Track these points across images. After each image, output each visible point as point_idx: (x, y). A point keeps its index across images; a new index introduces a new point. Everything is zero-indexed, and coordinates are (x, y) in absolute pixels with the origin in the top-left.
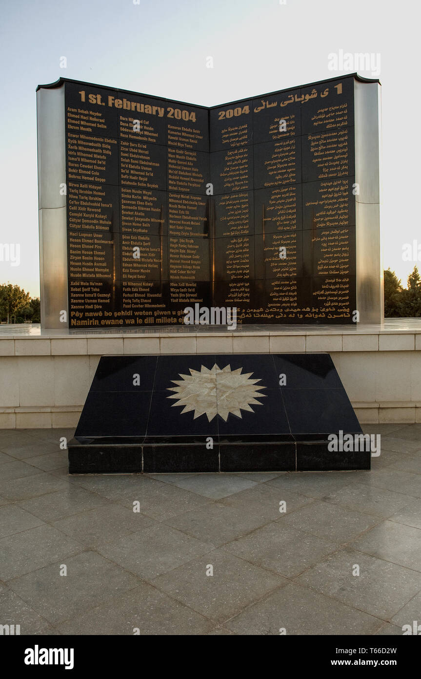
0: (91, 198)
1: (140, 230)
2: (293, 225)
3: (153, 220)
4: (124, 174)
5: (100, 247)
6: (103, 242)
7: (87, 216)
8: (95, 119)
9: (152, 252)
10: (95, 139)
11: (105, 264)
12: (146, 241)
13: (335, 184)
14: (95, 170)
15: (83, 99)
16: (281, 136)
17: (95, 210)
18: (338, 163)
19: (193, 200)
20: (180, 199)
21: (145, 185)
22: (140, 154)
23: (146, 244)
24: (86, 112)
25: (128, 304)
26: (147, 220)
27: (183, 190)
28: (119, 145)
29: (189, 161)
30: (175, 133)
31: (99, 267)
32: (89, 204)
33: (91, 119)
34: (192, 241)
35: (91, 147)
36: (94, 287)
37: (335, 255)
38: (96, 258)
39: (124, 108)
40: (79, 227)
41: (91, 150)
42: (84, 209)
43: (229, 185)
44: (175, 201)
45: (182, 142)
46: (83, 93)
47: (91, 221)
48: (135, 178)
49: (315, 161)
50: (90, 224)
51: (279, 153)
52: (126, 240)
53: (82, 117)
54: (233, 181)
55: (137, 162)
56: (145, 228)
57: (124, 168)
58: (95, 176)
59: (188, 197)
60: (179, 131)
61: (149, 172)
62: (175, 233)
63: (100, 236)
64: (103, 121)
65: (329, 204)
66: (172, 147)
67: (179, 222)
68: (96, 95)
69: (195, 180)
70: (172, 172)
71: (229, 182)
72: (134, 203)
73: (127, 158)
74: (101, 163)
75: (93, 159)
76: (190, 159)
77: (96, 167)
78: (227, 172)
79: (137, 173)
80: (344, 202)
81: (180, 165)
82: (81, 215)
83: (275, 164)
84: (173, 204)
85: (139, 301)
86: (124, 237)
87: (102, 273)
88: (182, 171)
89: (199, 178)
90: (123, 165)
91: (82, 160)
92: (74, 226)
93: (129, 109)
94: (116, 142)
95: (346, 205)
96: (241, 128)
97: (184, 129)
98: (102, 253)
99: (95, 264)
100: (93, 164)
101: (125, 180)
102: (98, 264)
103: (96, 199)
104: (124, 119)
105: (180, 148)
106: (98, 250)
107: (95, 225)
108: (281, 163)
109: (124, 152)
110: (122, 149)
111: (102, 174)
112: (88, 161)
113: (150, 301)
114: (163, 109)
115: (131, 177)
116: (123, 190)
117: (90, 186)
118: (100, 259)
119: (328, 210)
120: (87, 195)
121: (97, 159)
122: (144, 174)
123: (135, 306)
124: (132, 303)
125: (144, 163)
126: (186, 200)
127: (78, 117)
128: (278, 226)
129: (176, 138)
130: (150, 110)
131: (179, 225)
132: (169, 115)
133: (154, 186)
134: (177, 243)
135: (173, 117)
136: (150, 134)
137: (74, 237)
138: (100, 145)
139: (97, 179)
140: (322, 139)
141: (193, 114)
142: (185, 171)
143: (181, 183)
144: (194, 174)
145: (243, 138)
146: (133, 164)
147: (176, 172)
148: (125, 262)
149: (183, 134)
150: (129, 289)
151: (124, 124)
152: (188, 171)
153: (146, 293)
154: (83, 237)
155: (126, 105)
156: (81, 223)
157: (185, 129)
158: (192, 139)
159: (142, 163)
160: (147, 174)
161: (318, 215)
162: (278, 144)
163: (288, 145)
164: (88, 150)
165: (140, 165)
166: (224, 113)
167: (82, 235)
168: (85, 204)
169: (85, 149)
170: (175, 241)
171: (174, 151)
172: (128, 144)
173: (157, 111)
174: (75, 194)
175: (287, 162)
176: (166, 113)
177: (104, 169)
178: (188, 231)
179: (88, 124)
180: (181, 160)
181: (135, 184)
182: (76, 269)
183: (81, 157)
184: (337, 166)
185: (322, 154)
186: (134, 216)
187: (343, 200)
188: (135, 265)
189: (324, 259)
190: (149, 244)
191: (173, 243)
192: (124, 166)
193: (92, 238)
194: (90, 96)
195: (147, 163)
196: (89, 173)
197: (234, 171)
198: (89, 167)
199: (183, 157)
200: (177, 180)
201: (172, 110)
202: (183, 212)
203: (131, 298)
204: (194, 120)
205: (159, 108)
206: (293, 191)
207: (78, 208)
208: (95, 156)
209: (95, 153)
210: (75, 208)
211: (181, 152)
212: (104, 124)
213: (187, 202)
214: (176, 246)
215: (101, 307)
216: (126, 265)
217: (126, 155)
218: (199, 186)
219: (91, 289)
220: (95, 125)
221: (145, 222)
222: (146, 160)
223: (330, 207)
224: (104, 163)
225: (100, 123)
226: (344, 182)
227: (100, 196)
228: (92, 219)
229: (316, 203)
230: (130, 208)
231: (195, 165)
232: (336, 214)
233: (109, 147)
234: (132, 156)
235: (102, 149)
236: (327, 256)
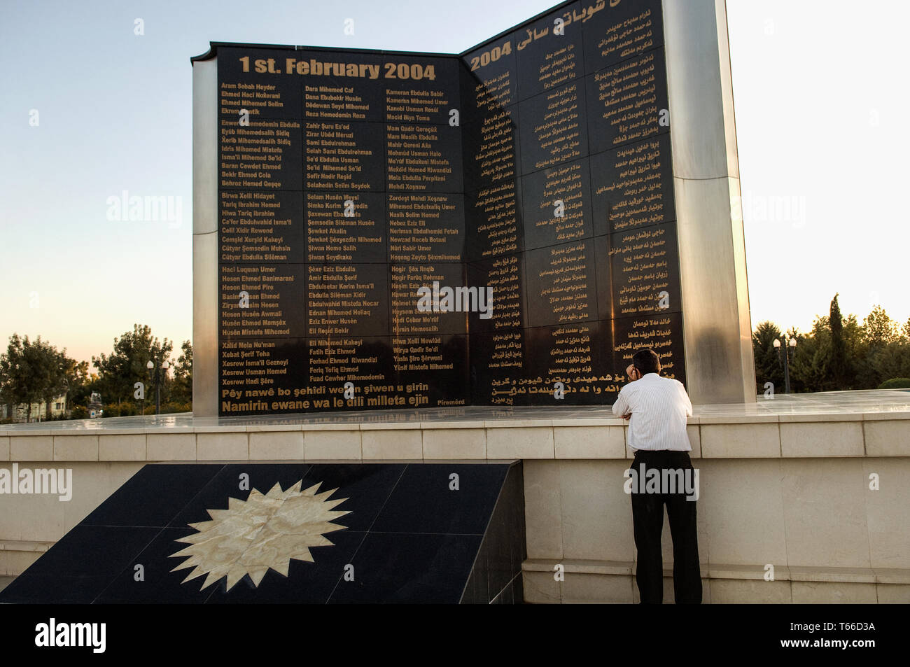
0: (257, 214)
1: (338, 257)
2: (579, 229)
3: (360, 239)
4: (312, 172)
5: (272, 287)
6: (277, 279)
7: (251, 240)
8: (265, 96)
9: (360, 291)
10: (264, 124)
11: (279, 314)
12: (350, 274)
13: (639, 150)
14: (264, 171)
15: (246, 68)
16: (555, 82)
17: (264, 231)
18: (641, 113)
19: (432, 203)
20: (409, 202)
21: (348, 186)
22: (339, 139)
23: (349, 278)
24: (251, 87)
25: (319, 375)
26: (351, 239)
27: (414, 187)
28: (303, 130)
29: (425, 141)
30: (399, 101)
31: (269, 319)
32: (255, 222)
33: (258, 95)
34: (432, 269)
35: (259, 137)
36: (261, 350)
37: (646, 277)
38: (263, 305)
39: (312, 73)
40: (238, 258)
41: (257, 142)
42: (246, 231)
43: (488, 173)
44: (400, 207)
45: (410, 114)
46: (245, 61)
47: (256, 249)
48: (331, 177)
49: (606, 116)
50: (255, 253)
51: (554, 110)
52: (314, 274)
53: (244, 94)
54: (493, 166)
55: (334, 152)
56: (348, 253)
57: (311, 164)
58: (263, 180)
59: (423, 199)
60: (406, 97)
61: (353, 165)
62: (399, 258)
63: (272, 270)
64: (278, 96)
65: (630, 188)
66: (394, 123)
67: (408, 240)
68: (266, 60)
69: (434, 171)
70: (394, 162)
71: (488, 168)
72: (327, 215)
73: (316, 147)
74: (273, 159)
75: (262, 154)
76: (427, 138)
77: (265, 166)
78: (485, 152)
79: (333, 169)
80: (656, 181)
81: (407, 149)
82: (241, 240)
83: (550, 130)
84: (396, 211)
85: (337, 370)
86: (311, 269)
87: (274, 327)
88: (412, 158)
89: (442, 167)
90: (309, 159)
91: (244, 157)
92: (229, 257)
93: (320, 73)
94: (298, 126)
95: (658, 186)
96: (501, 78)
97: (413, 93)
98: (275, 297)
99: (263, 314)
100: (261, 162)
101: (312, 181)
102: (268, 314)
103: (265, 214)
104: (311, 89)
105: (406, 123)
106: (268, 292)
107: (262, 253)
108: (557, 127)
109: (313, 139)
110: (309, 134)
111: (275, 176)
112: (253, 158)
113: (357, 369)
114: (377, 68)
115: (323, 176)
116: (310, 197)
117: (256, 196)
118: (271, 305)
119: (630, 198)
120: (251, 210)
121: (267, 154)
122: (345, 169)
123: (330, 379)
124: (325, 374)
125: (346, 152)
126: (420, 203)
127: (238, 95)
128: (558, 234)
129: (401, 109)
130: (355, 70)
131: (407, 244)
132: (389, 75)
133: (362, 186)
134: (405, 273)
135: (395, 77)
136: (356, 107)
137: (229, 275)
138: (272, 133)
139: (267, 184)
140: (616, 77)
141: (431, 68)
142: (417, 158)
143: (411, 178)
144: (433, 162)
145: (504, 94)
146: (326, 156)
147: (402, 161)
148: (313, 309)
149: (413, 101)
150: (319, 352)
151: (311, 98)
152: (423, 158)
153: (350, 356)
154: (243, 274)
155: (316, 68)
156: (240, 253)
157: (416, 93)
158: (430, 106)
159: (343, 152)
160: (351, 169)
161: (615, 208)
162: (552, 97)
163: (567, 96)
164: (254, 141)
165: (338, 156)
166: (477, 59)
167: (243, 270)
168: (249, 222)
169: (249, 141)
170: (401, 270)
171: (397, 129)
172: (317, 126)
173: (367, 72)
174: (231, 209)
175: (566, 124)
176: (383, 71)
177: (279, 167)
178: (425, 253)
179: (253, 104)
180: (409, 142)
181: (331, 186)
182: (231, 324)
183: (241, 153)
184: (640, 119)
185: (616, 102)
186: (329, 235)
187: (653, 177)
188: (330, 313)
189: (629, 286)
190: (355, 277)
191: (398, 274)
192: (312, 160)
193: (259, 274)
194: (257, 63)
195: (351, 152)
196: (255, 175)
197: (494, 149)
198: (254, 167)
199: (414, 137)
200: (403, 173)
201: (394, 67)
202: (414, 224)
203: (323, 366)
204: (432, 77)
205: (371, 67)
206: (576, 171)
207: (236, 230)
208: (265, 150)
209: (265, 145)
210: (231, 230)
211: (410, 129)
212: (279, 101)
213: (422, 207)
214: (403, 278)
215: (272, 381)
216: (315, 313)
217: (316, 143)
218: (443, 179)
219: (255, 354)
220: (264, 104)
221: (348, 244)
222: (349, 148)
223: (633, 192)
224: (279, 159)
225: (273, 100)
226: (653, 146)
227: (271, 210)
228: (259, 245)
229: (612, 188)
230: (321, 223)
231: (435, 146)
232: (644, 203)
233: (288, 134)
234: (324, 143)
235: (275, 137)
236: (633, 279)
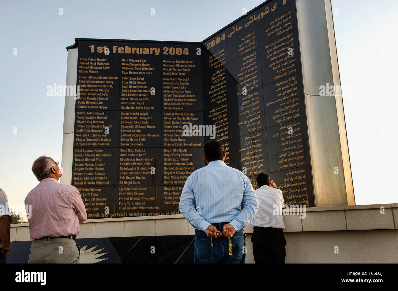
0: (95, 122)
1: (136, 144)
2: (259, 125)
3: (148, 135)
4: (124, 101)
5: (101, 160)
6: (103, 155)
7: (91, 136)
8: (101, 64)
9: (147, 162)
10: (100, 78)
11: (104, 174)
12: (142, 153)
13: (287, 81)
14: (99, 101)
15: (92, 51)
16: (246, 51)
17: (98, 131)
18: (287, 63)
19: (186, 117)
20: (174, 116)
21: (142, 108)
22: (138, 85)
23: (142, 155)
24: (95, 60)
25: (123, 206)
26: (143, 135)
27: (177, 109)
28: (120, 80)
29: (183, 86)
30: (170, 66)
31: (98, 176)
32: (93, 126)
33: (98, 64)
34: (186, 151)
35: (97, 84)
36: (94, 192)
37: (292, 148)
38: (96, 169)
39: (125, 53)
40: (84, 144)
41: (97, 86)
42: (89, 131)
43: (214, 100)
44: (169, 119)
45: (175, 72)
46: (92, 47)
47: (93, 140)
48: (134, 103)
49: (270, 66)
50: (92, 142)
51: (245, 65)
52: (123, 153)
53: (91, 63)
54: (217, 96)
55: (136, 91)
56: (142, 142)
57: (124, 97)
58: (99, 105)
59: (181, 114)
60: (173, 64)
61: (145, 97)
62: (168, 145)
63: (101, 151)
64: (108, 64)
65: (283, 101)
66: (167, 77)
67: (173, 136)
68: (103, 47)
69: (188, 100)
70: (167, 96)
71: (215, 98)
72: (131, 123)
73: (126, 89)
74: (104, 95)
75: (98, 92)
76: (184, 84)
77: (100, 99)
78: (213, 90)
79: (135, 99)
80: (295, 97)
81: (173, 90)
82: (86, 135)
83: (244, 75)
84: (167, 121)
85: (133, 204)
86: (121, 150)
87: (101, 181)
88: (176, 94)
89: (192, 98)
90: (123, 95)
91: (89, 94)
92: (80, 144)
93: (129, 53)
94: (118, 78)
95: (297, 99)
96: (220, 52)
97: (177, 62)
98: (102, 165)
99: (95, 174)
100: (98, 96)
101: (124, 106)
102: (98, 174)
103: (99, 122)
104: (125, 61)
105: (174, 77)
106: (99, 162)
107: (97, 142)
108: (247, 74)
109: (125, 85)
110: (123, 82)
111: (105, 103)
112: (94, 94)
113: (144, 203)
114: (159, 49)
115: (130, 103)
116: (122, 114)
117: (95, 113)
118: (99, 169)
119: (283, 107)
120: (92, 120)
121: (101, 92)
122: (141, 99)
123: (130, 208)
124: (127, 206)
125: (142, 91)
126: (180, 116)
127: (88, 64)
128: (248, 129)
129: (171, 70)
130: (147, 51)
131: (173, 138)
132: (165, 53)
133: (150, 108)
134: (171, 153)
135: (168, 54)
136: (147, 69)
137: (79, 153)
138: (104, 82)
139: (101, 107)
140: (275, 46)
141: (186, 50)
142: (178, 94)
143: (175, 104)
144: (187, 96)
145: (222, 60)
146: (132, 93)
147: (170, 96)
148: (122, 171)
149: (177, 66)
150: (124, 194)
151: (125, 65)
152: (182, 94)
153: (140, 196)
154: (86, 153)
155: (128, 50)
156: (85, 142)
157: (178, 62)
158: (185, 68)
159: (140, 91)
160: (144, 99)
161: (276, 112)
162: (245, 59)
163: (252, 57)
164: (95, 86)
165: (138, 93)
166: (209, 44)
167: (86, 151)
168: (90, 126)
169: (92, 86)
170: (169, 151)
171: (169, 79)
172: (128, 79)
173: (154, 52)
174: (82, 120)
175: (251, 72)
176: (162, 51)
177: (107, 99)
178: (182, 142)
179: (95, 68)
180: (174, 86)
181: (134, 108)
182: (79, 179)
183: (88, 92)
184: (287, 65)
185: (275, 58)
186: (131, 133)
187: (294, 95)
188: (131, 173)
189: (284, 153)
190: (145, 155)
191: (167, 153)
192: (124, 95)
193: (94, 153)
194: (98, 48)
195: (144, 91)
196: (95, 103)
197: (217, 88)
198: (94, 99)
199: (177, 83)
200: (172, 101)
201: (167, 49)
202: (177, 127)
203: (126, 201)
204: (187, 54)
205: (156, 49)
206: (257, 95)
207: (83, 130)
208: (100, 90)
209: (101, 88)
210: (81, 131)
211: (175, 79)
212: (108, 66)
213: (181, 119)
214: (170, 155)
215: (98, 209)
216: (123, 173)
217: (126, 87)
218: (192, 104)
219: (90, 195)
220: (101, 68)
221: (141, 138)
222: (143, 89)
223: (284, 103)
224: (107, 95)
225: (105, 66)
226: (294, 79)
227: (102, 120)
228: (95, 138)
229: (274, 102)
230: (128, 127)
231: (188, 88)
232: (290, 109)
233: (112, 82)
234: (131, 87)
235: (106, 84)
236: (286, 149)
